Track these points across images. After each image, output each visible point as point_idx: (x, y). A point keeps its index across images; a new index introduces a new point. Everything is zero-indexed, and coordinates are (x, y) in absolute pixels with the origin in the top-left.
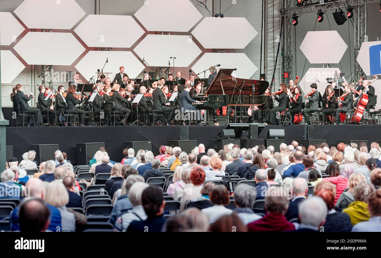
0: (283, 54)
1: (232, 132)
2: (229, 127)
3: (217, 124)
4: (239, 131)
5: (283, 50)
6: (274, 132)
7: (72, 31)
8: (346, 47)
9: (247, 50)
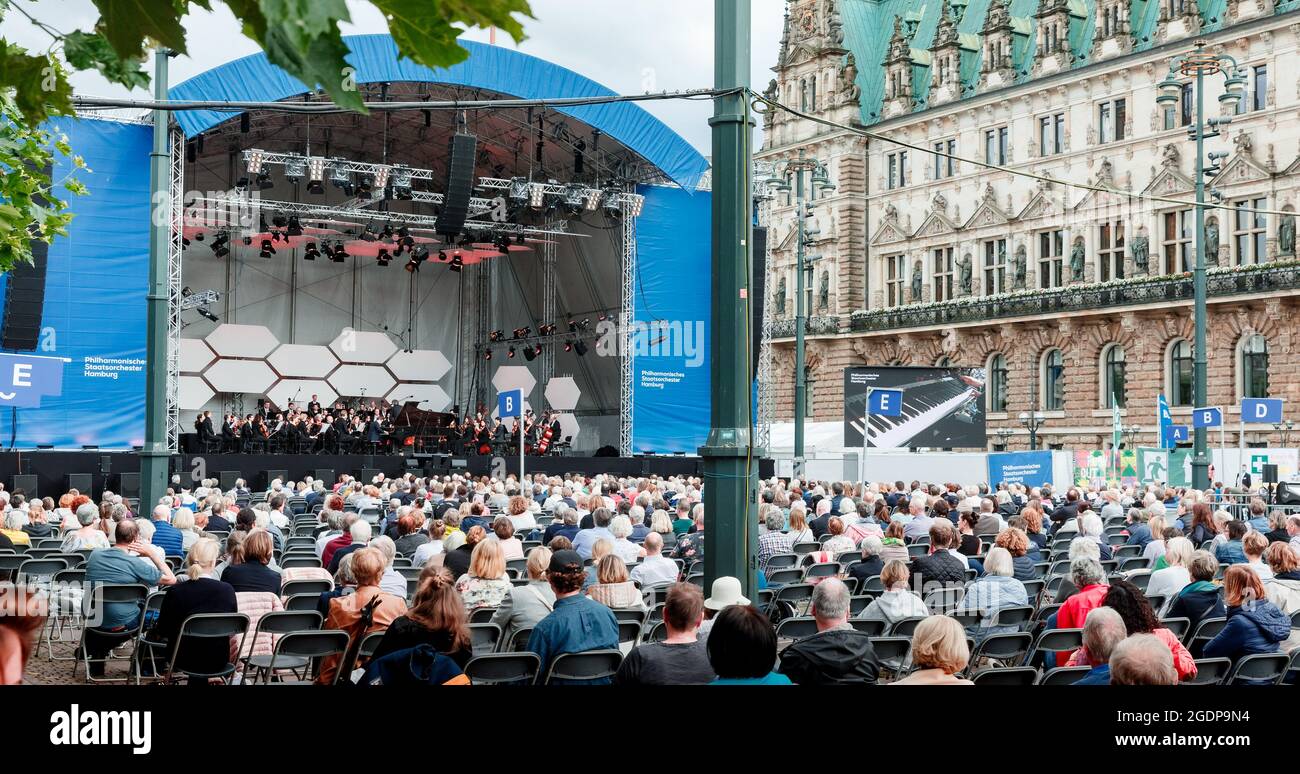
0: (477, 387)
1: (415, 462)
2: (412, 457)
3: (402, 454)
4: (422, 461)
5: (477, 382)
6: (456, 463)
7: (264, 360)
8: (535, 382)
9: (443, 382)
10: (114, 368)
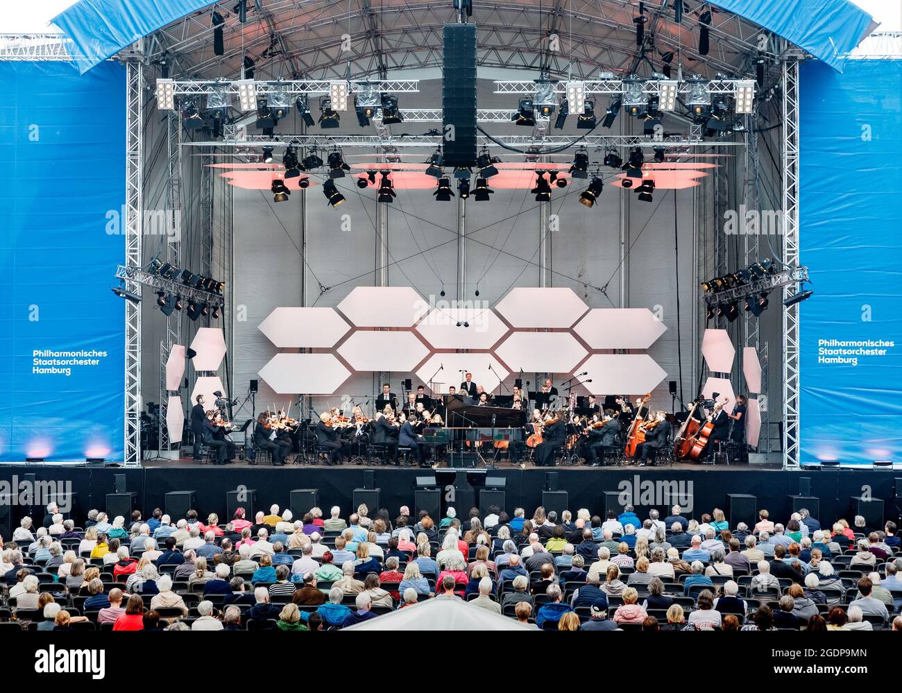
1: (431, 480)
6: (491, 482)
10: (66, 362)
